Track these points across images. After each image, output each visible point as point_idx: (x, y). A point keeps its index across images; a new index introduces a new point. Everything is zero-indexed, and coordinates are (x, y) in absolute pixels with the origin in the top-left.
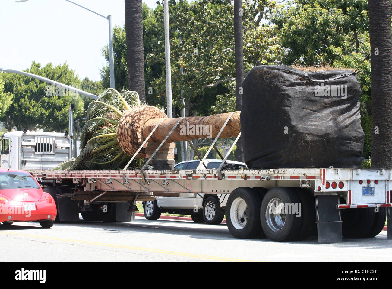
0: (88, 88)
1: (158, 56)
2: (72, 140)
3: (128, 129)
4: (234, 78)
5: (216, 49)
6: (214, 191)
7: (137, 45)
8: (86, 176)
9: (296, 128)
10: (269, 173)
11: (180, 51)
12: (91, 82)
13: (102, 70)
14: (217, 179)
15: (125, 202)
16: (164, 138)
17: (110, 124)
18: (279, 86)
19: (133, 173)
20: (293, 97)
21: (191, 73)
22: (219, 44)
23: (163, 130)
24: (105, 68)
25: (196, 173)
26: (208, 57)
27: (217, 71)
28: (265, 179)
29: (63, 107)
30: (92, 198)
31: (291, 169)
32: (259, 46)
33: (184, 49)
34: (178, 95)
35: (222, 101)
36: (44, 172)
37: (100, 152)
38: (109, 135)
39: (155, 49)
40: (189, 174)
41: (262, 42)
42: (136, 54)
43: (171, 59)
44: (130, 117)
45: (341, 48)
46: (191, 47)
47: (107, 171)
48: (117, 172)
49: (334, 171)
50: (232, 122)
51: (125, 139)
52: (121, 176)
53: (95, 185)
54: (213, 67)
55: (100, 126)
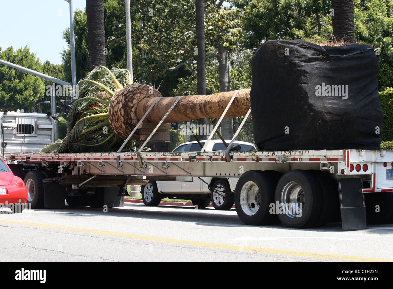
0: (49, 71)
1: (119, 40)
2: (55, 121)
3: (121, 108)
4: (195, 61)
5: (178, 32)
6: (223, 175)
7: (97, 28)
8: (75, 159)
9: (314, 107)
10: (284, 155)
11: (141, 34)
12: (53, 65)
13: (63, 53)
14: (225, 161)
15: (115, 186)
16: (160, 119)
17: (100, 104)
18: (295, 62)
19: (128, 156)
20: (310, 74)
21: (152, 56)
22: (181, 27)
23: (160, 109)
24: (66, 51)
25: (200, 156)
26: (169, 40)
27: (178, 54)
28: (281, 162)
29: (25, 91)
30: (81, 183)
31: (310, 151)
32: (220, 29)
33: (145, 32)
34: (139, 78)
35: (183, 84)
36: (28, 155)
37: (90, 133)
38: (100, 116)
39: (116, 33)
40: (192, 157)
41: (223, 25)
42: (97, 37)
43: (132, 42)
44: (123, 96)
45: (303, 31)
46: (152, 30)
47: (100, 154)
48: (111, 154)
49: (358, 152)
50: (237, 100)
51: (118, 119)
52: (115, 159)
53: (84, 169)
54: (174, 50)
55: (90, 106)
